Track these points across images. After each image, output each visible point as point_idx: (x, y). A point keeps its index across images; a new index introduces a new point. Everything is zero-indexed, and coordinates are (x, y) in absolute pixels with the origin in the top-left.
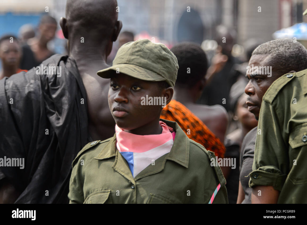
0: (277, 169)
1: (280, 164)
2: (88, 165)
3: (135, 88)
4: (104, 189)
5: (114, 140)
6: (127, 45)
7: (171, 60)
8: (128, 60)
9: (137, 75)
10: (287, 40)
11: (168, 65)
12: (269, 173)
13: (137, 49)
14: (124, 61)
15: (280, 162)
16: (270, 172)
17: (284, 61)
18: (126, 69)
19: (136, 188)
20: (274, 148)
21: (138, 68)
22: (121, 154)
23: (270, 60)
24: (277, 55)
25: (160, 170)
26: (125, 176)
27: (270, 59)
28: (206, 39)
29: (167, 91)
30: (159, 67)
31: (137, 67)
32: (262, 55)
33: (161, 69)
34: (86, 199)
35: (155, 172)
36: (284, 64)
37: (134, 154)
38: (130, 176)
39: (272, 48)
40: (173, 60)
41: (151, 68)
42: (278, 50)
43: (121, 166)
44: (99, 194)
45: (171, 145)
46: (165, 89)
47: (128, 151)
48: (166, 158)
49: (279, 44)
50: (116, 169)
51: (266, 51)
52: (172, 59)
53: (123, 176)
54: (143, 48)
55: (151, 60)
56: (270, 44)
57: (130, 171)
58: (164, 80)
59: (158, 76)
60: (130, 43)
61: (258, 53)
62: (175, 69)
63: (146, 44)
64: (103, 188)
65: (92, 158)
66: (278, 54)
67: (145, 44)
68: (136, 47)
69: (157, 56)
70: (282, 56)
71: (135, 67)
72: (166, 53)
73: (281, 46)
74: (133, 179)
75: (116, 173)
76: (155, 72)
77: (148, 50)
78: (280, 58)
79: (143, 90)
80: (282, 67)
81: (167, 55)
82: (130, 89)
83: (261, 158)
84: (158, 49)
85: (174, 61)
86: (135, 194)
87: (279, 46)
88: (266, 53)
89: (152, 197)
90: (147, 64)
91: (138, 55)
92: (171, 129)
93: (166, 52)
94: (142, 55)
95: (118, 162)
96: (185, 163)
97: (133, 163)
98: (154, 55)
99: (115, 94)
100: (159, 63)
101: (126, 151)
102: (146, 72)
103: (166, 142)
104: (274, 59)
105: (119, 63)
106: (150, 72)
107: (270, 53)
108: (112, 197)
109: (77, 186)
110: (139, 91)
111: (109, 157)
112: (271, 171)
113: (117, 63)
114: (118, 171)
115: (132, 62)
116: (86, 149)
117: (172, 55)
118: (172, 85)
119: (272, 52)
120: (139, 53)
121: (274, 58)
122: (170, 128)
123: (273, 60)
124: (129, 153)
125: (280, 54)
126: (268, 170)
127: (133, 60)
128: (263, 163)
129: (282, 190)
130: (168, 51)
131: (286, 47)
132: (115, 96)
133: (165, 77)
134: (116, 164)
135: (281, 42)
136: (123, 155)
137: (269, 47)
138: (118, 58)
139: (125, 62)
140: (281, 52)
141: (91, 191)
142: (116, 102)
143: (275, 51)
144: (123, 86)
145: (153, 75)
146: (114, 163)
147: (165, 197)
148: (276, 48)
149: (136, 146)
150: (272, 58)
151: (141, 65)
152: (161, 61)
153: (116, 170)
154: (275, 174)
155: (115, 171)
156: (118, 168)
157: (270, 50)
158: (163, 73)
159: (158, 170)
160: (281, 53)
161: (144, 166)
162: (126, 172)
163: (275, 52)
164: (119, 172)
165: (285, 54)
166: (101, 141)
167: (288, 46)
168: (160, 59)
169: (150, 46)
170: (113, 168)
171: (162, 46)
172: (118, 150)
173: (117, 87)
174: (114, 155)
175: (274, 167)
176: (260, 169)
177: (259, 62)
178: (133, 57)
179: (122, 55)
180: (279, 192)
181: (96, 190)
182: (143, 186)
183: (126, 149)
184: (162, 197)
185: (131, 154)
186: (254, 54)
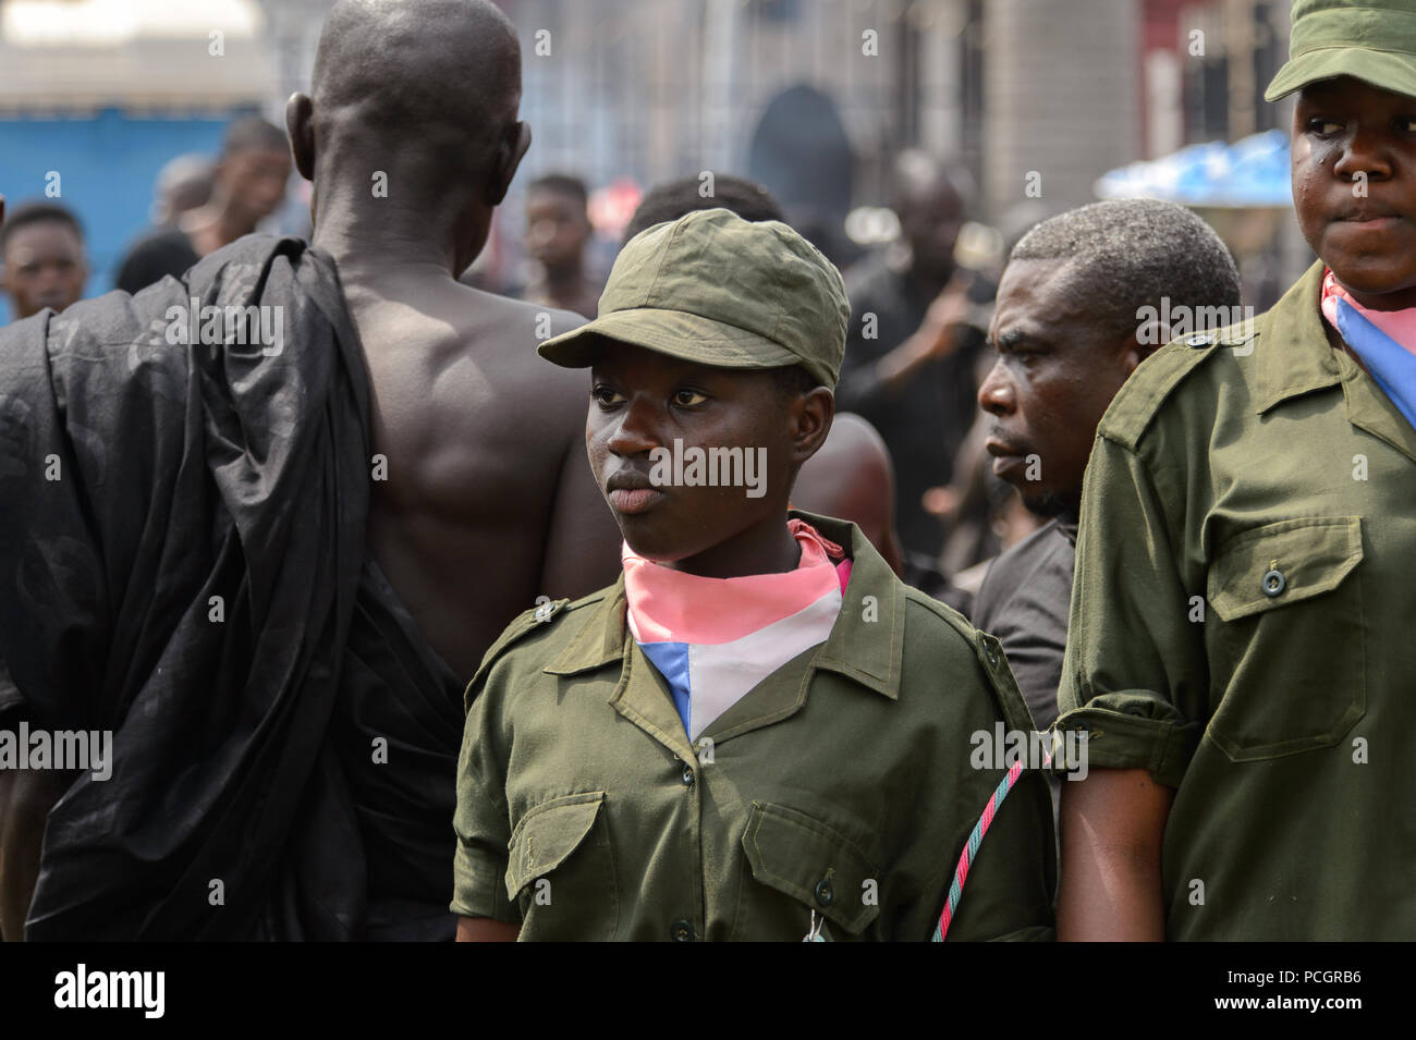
0: (1165, 703)
1: (1173, 684)
2: (519, 696)
3: (686, 399)
4: (579, 788)
5: (615, 598)
6: (649, 237)
7: (817, 283)
8: (654, 294)
9: (690, 349)
10: (1142, 202)
11: (807, 304)
12: (1136, 717)
13: (685, 251)
14: (640, 296)
15: (1174, 677)
16: (1140, 715)
17: (1121, 284)
18: (643, 326)
19: (701, 781)
20: (1147, 620)
21: (694, 321)
22: (644, 649)
23: (1070, 282)
24: (1099, 261)
25: (791, 709)
26: (656, 736)
27: (1071, 277)
28: (860, 205)
29: (810, 401)
30: (774, 314)
31: (688, 317)
32: (1043, 261)
33: (783, 322)
34: (514, 828)
35: (770, 716)
36: (1123, 295)
37: (692, 651)
38: (675, 736)
39: (1078, 234)
40: (828, 283)
41: (743, 319)
42: (1103, 240)
43: (643, 699)
44: (561, 811)
45: (833, 612)
46: (802, 397)
47: (668, 640)
48: (813, 663)
49: (1107, 218)
50: (623, 709)
51: (1055, 246)
52: (823, 278)
53: (650, 736)
54: (710, 245)
55: (742, 287)
56: (1077, 221)
57: (674, 717)
58: (793, 362)
59: (773, 347)
60: (659, 227)
61: (1028, 255)
62: (837, 315)
63: (719, 229)
64: (574, 785)
65: (537, 668)
66: (1102, 258)
67: (715, 230)
68: (682, 243)
69: (762, 271)
70: (1115, 264)
71: (683, 317)
72: (799, 260)
73: (1116, 228)
74: (688, 745)
75: (624, 725)
76: (761, 334)
77: (730, 250)
78: (1109, 274)
79: (714, 405)
80: (1117, 308)
81: (800, 266)
82: (665, 404)
83: (1100, 659)
84: (767, 243)
85: (830, 289)
86: (696, 804)
87: (1110, 227)
88: (1057, 254)
89: (760, 812)
90: (727, 304)
91: (689, 273)
92: (834, 550)
93: (797, 254)
94: (706, 271)
95: (631, 682)
96: (885, 681)
97: (687, 685)
98: (750, 268)
99: (612, 424)
100: (771, 297)
101: (661, 638)
102: (723, 337)
103: (815, 600)
104: (1087, 276)
105: (621, 305)
106: (739, 333)
107: (1071, 256)
108: (609, 819)
109: (486, 780)
110: (698, 407)
111: (596, 665)
112: (1143, 712)
113: (615, 308)
114: (632, 718)
115: (667, 299)
116: (514, 636)
117: (822, 266)
118: (828, 379)
119: (1077, 251)
120: (696, 263)
121: (1083, 274)
122: (829, 545)
123: (1081, 279)
124: (671, 647)
125: (1110, 257)
126: (1128, 707)
127: (672, 291)
128: (1106, 680)
129: (1184, 787)
130: (807, 251)
131: (1132, 229)
132: (611, 434)
133: (797, 350)
134: (624, 689)
135: (1117, 212)
136: (650, 654)
137: (1070, 228)
138: (617, 287)
139: (644, 302)
140: (1113, 251)
141: (533, 797)
142: (615, 457)
143: (1091, 245)
144: (637, 394)
145: (753, 345)
146: (617, 687)
147: (808, 815)
148: (1097, 236)
149: (699, 620)
150: (1078, 273)
151: (704, 312)
152: (779, 289)
153: (624, 713)
154: (1155, 721)
155: (620, 717)
156: (630, 706)
157: (1073, 244)
158: (791, 336)
159: (782, 711)
160: (1112, 255)
161: (732, 693)
162: (662, 721)
163: (1093, 251)
164: (636, 722)
165: (1127, 258)
166: (572, 601)
167: (1142, 228)
168: (774, 283)
169: (736, 235)
170: (611, 704)
171: (782, 233)
172: (631, 633)
173: (617, 398)
174: (617, 655)
175: (1151, 695)
176: (1097, 704)
177: (1029, 289)
178: (672, 282)
179: (628, 277)
180: (1171, 792)
181: (551, 793)
182: (730, 773)
183: (663, 632)
184: (798, 813)
185: (680, 652)
186: (1016, 258)
